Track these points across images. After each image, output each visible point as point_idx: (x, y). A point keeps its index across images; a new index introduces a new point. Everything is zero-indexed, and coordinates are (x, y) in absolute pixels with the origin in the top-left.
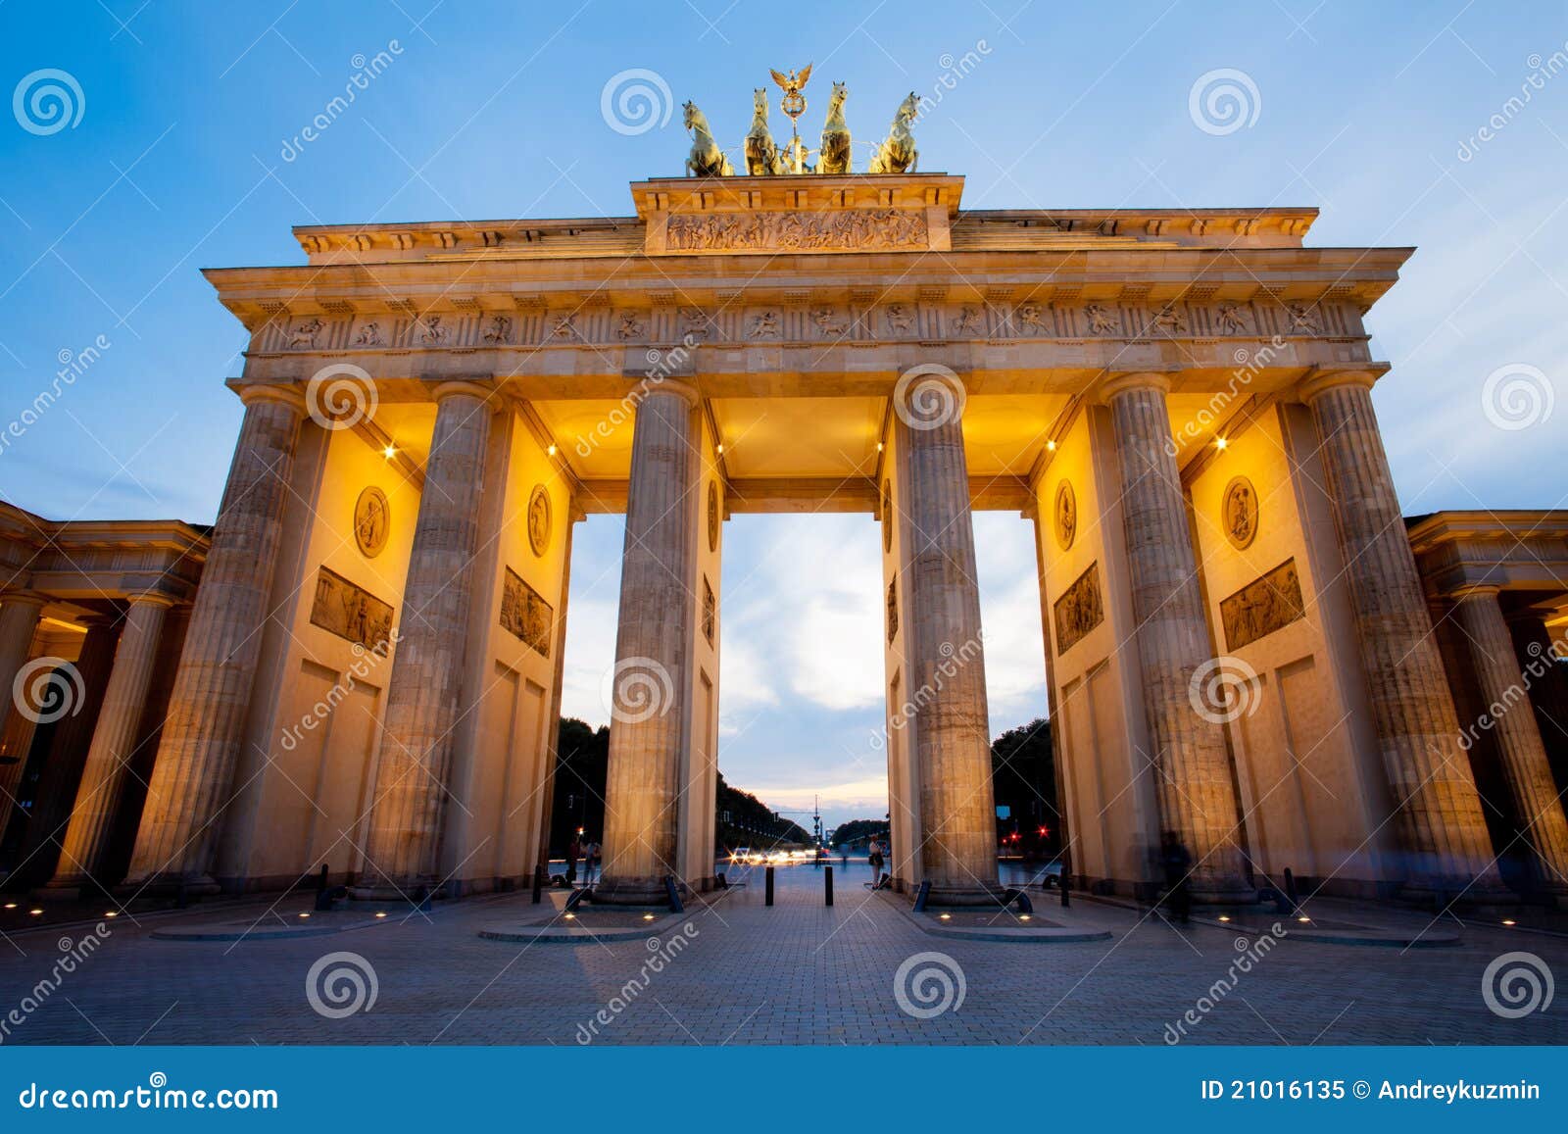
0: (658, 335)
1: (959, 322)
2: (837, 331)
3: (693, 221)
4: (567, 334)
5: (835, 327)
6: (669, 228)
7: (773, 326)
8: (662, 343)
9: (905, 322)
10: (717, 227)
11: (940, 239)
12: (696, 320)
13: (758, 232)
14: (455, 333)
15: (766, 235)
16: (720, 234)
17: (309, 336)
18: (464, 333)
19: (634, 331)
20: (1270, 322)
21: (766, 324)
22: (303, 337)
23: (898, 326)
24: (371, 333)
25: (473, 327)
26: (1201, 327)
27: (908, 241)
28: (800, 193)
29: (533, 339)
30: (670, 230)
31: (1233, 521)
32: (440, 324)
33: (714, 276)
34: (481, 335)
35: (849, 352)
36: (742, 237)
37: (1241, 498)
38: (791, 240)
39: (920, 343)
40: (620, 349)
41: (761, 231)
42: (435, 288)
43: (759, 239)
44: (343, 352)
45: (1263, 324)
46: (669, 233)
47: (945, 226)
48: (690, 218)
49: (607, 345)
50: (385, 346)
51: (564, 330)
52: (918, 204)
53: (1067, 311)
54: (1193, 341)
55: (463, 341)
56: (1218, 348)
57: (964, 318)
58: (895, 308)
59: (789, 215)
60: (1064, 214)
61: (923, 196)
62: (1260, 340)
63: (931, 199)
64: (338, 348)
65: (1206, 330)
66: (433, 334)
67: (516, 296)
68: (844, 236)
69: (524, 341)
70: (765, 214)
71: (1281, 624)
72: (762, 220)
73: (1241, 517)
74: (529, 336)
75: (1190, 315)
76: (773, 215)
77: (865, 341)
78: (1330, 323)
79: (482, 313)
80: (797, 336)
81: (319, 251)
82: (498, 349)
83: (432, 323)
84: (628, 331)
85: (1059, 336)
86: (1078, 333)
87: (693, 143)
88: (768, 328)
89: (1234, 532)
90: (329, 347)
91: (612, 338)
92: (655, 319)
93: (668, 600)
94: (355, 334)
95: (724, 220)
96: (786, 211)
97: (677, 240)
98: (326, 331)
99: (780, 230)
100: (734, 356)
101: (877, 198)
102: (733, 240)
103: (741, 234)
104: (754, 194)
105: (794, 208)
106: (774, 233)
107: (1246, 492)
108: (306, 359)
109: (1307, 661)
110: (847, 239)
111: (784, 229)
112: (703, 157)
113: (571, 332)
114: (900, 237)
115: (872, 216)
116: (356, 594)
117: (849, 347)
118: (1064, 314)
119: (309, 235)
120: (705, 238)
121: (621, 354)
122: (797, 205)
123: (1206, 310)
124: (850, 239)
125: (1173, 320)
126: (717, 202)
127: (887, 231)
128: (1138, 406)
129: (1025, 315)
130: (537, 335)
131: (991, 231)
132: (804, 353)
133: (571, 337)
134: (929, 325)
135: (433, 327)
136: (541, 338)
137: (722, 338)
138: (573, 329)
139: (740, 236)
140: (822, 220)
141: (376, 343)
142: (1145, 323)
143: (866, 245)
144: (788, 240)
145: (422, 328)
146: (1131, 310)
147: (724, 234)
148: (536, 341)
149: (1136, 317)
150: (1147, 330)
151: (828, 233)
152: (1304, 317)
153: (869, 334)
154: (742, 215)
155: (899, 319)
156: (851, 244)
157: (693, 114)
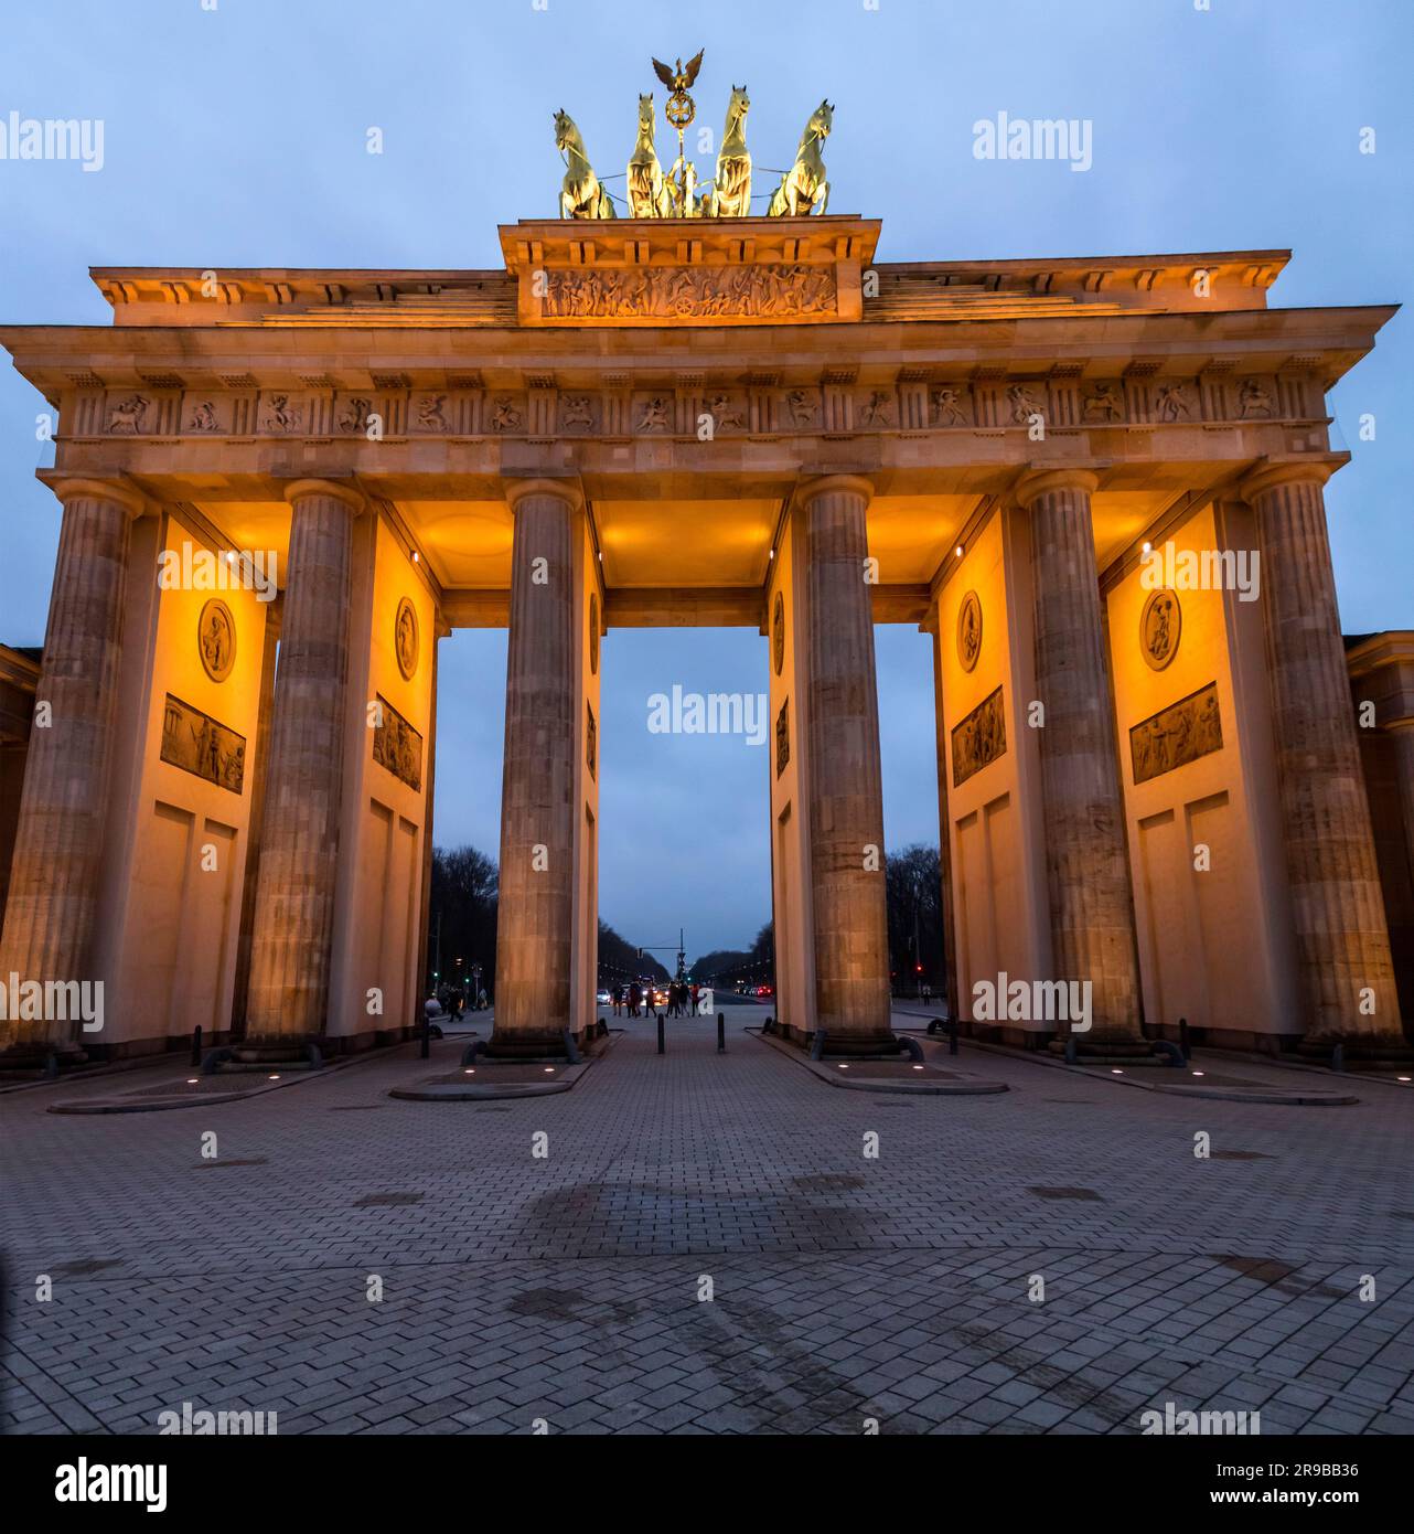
0: (536, 425)
1: (869, 410)
2: (733, 421)
3: (572, 279)
4: (435, 421)
5: (731, 417)
7: (662, 416)
8: (541, 436)
9: (809, 412)
10: (599, 287)
11: (849, 306)
12: (578, 408)
13: (645, 296)
14: (307, 418)
15: (654, 300)
16: (603, 297)
17: (131, 418)
18: (317, 419)
19: (510, 421)
20: (1218, 405)
21: (655, 414)
22: (124, 419)
23: (800, 415)
24: (206, 415)
25: (327, 414)
26: (1137, 413)
27: (814, 308)
28: (693, 244)
30: (546, 293)
31: (1151, 637)
32: (287, 406)
33: (598, 353)
34: (337, 422)
35: (746, 446)
36: (628, 301)
37: (1163, 610)
38: (684, 306)
39: (823, 437)
40: (495, 442)
41: (649, 294)
43: (646, 304)
44: (175, 438)
45: (1209, 408)
46: (543, 295)
47: (856, 286)
48: (568, 275)
49: (481, 438)
50: (225, 432)
51: (431, 417)
52: (828, 257)
53: (989, 394)
54: (1127, 430)
55: (316, 429)
56: (1154, 437)
57: (874, 405)
59: (680, 273)
60: (992, 266)
61: (832, 247)
62: (1204, 428)
63: (841, 250)
64: (168, 433)
65: (1143, 417)
66: (279, 420)
67: (376, 374)
68: (743, 300)
69: (386, 431)
70: (653, 270)
71: (1195, 756)
72: (650, 279)
73: (1162, 633)
74: (391, 423)
75: (1126, 397)
76: (663, 272)
77: (765, 435)
78: (1286, 405)
79: (335, 393)
80: (689, 431)
81: (126, 302)
82: (357, 439)
83: (277, 405)
84: (503, 420)
85: (977, 425)
86: (1000, 422)
87: (567, 170)
88: (657, 418)
89: (1152, 650)
90: (158, 433)
91: (486, 428)
92: (532, 404)
94: (187, 417)
95: (606, 279)
96: (676, 268)
97: (554, 305)
98: (152, 410)
99: (670, 293)
100: (621, 453)
101: (781, 250)
102: (618, 305)
103: (626, 297)
104: (641, 245)
105: (686, 263)
106: (664, 296)
107: (1169, 605)
108: (131, 446)
109: (1221, 798)
110: (745, 304)
111: (675, 292)
112: (579, 192)
113: (439, 420)
114: (805, 302)
115: (774, 274)
116: (206, 724)
117: (747, 442)
118: (984, 399)
119: (110, 279)
120: (586, 301)
121: (496, 449)
122: (689, 260)
123: (1145, 390)
124: (748, 303)
125: (1106, 404)
127: (791, 294)
128: (1059, 509)
129: (942, 401)
130: (401, 423)
131: (909, 292)
133: (439, 426)
134: (834, 416)
135: (279, 410)
136: (406, 428)
137: (607, 430)
138: (441, 417)
139: (625, 301)
140: (718, 279)
141: (214, 429)
142: (1076, 409)
143: (767, 312)
144: (679, 307)
145: (266, 411)
146: (1060, 392)
147: (607, 298)
148: (401, 430)
149: (1065, 400)
150: (1077, 417)
151: (724, 297)
152: (1257, 397)
153: (769, 426)
154: (627, 272)
155: (801, 407)
156: (750, 312)
157: (566, 130)
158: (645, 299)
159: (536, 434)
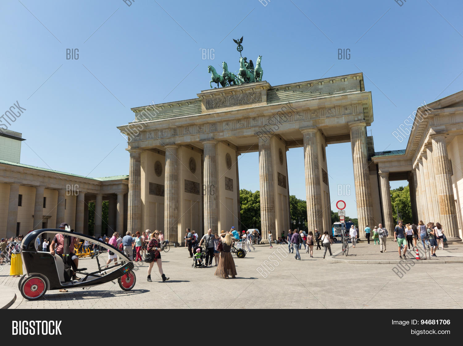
0: (206, 130)
5: (241, 125)
6: (206, 103)
7: (228, 126)
10: (216, 102)
12: (213, 127)
14: (167, 134)
20: (339, 112)
22: (138, 138)
23: (254, 123)
24: (150, 136)
27: (257, 100)
28: (233, 92)
32: (163, 132)
34: (171, 134)
35: (245, 130)
38: (232, 103)
39: (259, 127)
40: (199, 134)
41: (226, 102)
42: (161, 126)
43: (225, 104)
44: (146, 140)
45: (337, 113)
46: (206, 105)
47: (265, 95)
48: (210, 100)
49: (196, 134)
50: (154, 138)
51: (187, 131)
52: (259, 90)
54: (320, 120)
55: (168, 136)
56: (326, 120)
58: (254, 118)
61: (260, 88)
62: (336, 117)
63: (262, 89)
65: (322, 117)
66: (162, 135)
69: (180, 135)
70: (226, 97)
72: (226, 99)
74: (181, 133)
75: (319, 113)
76: (228, 97)
77: (248, 128)
78: (353, 110)
79: (171, 129)
80: (234, 128)
82: (175, 137)
84: (200, 130)
86: (293, 121)
90: (143, 140)
91: (197, 132)
92: (205, 126)
94: (147, 136)
95: (218, 100)
96: (231, 96)
97: (209, 106)
98: (142, 136)
100: (221, 134)
101: (250, 90)
102: (220, 105)
103: (221, 103)
104: (223, 93)
106: (228, 101)
108: (139, 142)
111: (230, 101)
114: (255, 99)
115: (249, 95)
119: (134, 110)
120: (214, 105)
122: (233, 94)
123: (323, 111)
124: (244, 101)
125: (316, 114)
134: (261, 122)
135: (162, 133)
136: (183, 134)
137: (218, 130)
138: (189, 131)
140: (238, 97)
141: (152, 138)
142: (309, 116)
143: (248, 102)
145: (160, 133)
146: (306, 113)
147: (218, 104)
149: (307, 114)
150: (309, 118)
151: (240, 100)
152: (347, 110)
153: (248, 126)
154: (222, 98)
155: (255, 121)
156: (245, 103)
157: (211, 70)
158: (225, 102)
159: (206, 132)
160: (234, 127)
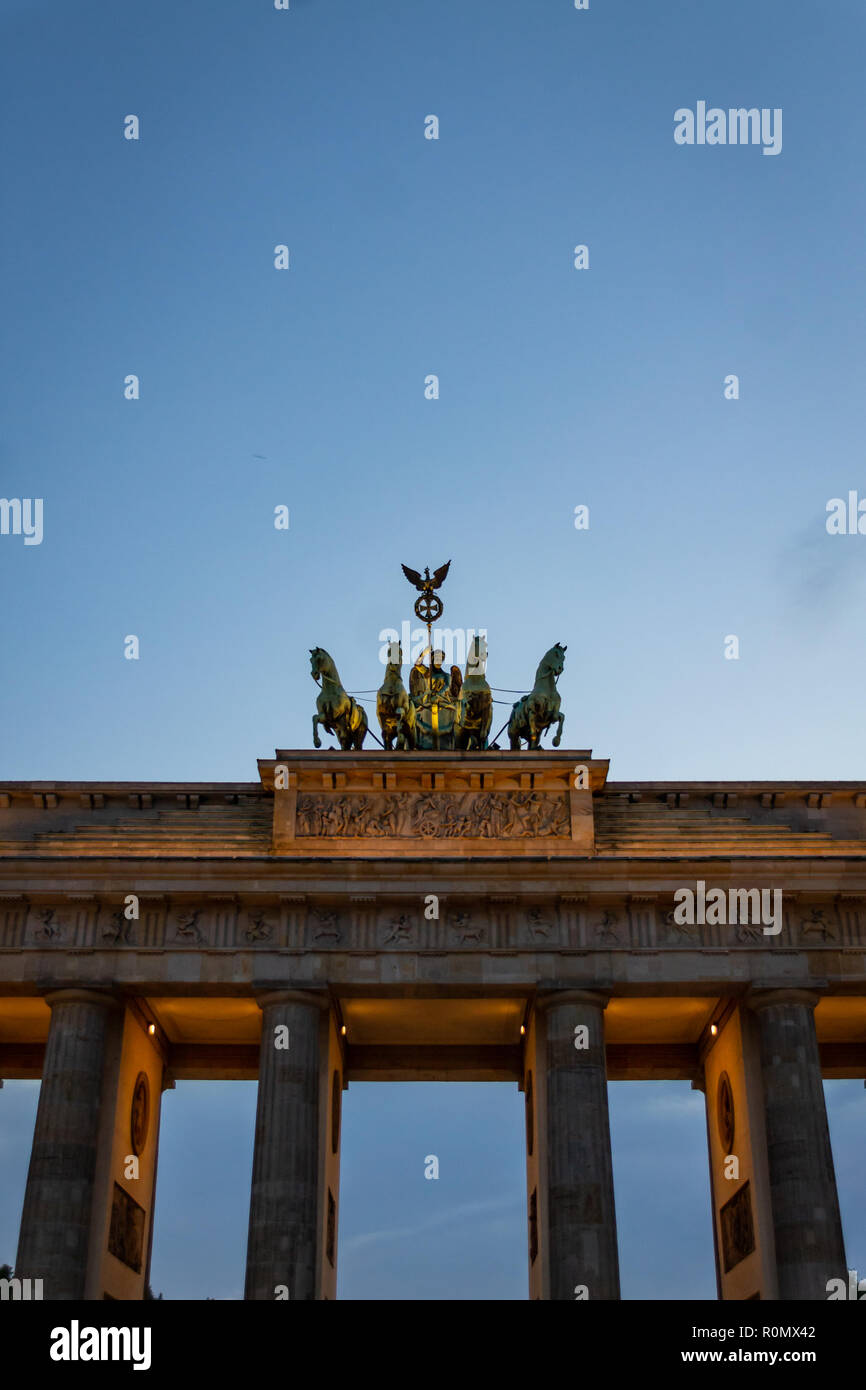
0: (288, 939)
1: (601, 929)
2: (474, 937)
3: (323, 802)
4: (192, 934)
5: (472, 933)
6: (298, 810)
7: (407, 930)
8: (292, 949)
9: (544, 928)
10: (349, 810)
11: (583, 830)
12: (327, 923)
13: (392, 816)
14: (72, 931)
15: (401, 821)
16: (352, 818)
18: (81, 932)
19: (262, 933)
21: (400, 929)
23: (537, 932)
25: (91, 927)
26: (850, 934)
27: (549, 831)
28: (437, 776)
29: (155, 939)
30: (299, 814)
32: (55, 919)
33: (348, 880)
34: (99, 935)
35: (486, 960)
36: (376, 823)
38: (428, 829)
39: (559, 952)
40: (248, 953)
41: (396, 816)
43: (392, 825)
46: (298, 817)
47: (589, 814)
48: (320, 799)
49: (235, 949)
51: (188, 930)
52: (561, 786)
54: (842, 951)
55: (79, 942)
57: (606, 923)
58: (535, 912)
59: (425, 797)
61: (566, 777)
63: (574, 781)
65: (855, 936)
66: (46, 932)
67: (141, 896)
68: (483, 824)
69: (146, 944)
70: (399, 795)
72: (396, 802)
74: (151, 936)
75: (839, 921)
76: (409, 796)
77: (503, 950)
79: (100, 908)
80: (432, 945)
82: (118, 951)
83: (45, 918)
84: (256, 933)
85: (703, 945)
86: (725, 942)
87: (320, 690)
88: (402, 933)
91: (240, 940)
92: (284, 919)
93: (300, 1237)
95: (356, 802)
96: (421, 793)
97: (306, 825)
99: (415, 815)
100: (368, 964)
101: (518, 779)
102: (366, 826)
103: (374, 819)
104: (388, 776)
105: (431, 790)
106: (409, 818)
110: (486, 827)
111: (420, 816)
112: (331, 708)
113: (196, 934)
114: (541, 825)
115: (512, 800)
117: (487, 956)
120: (336, 822)
121: (249, 961)
122: (433, 787)
123: (857, 913)
124: (489, 826)
125: (822, 926)
126: (349, 780)
127: (528, 817)
130: (160, 935)
131: (640, 815)
132: (439, 961)
133: (195, 938)
134: (570, 931)
135: (47, 922)
136: (164, 940)
137: (354, 945)
138: (198, 930)
139: (373, 823)
140: (460, 804)
142: (795, 931)
143: (506, 835)
144: (423, 829)
145: (35, 924)
147: (357, 820)
148: (159, 942)
150: (796, 939)
151: (466, 820)
153: (507, 941)
154: (375, 796)
155: (539, 923)
156: (490, 834)
157: (321, 663)
158: (392, 821)
159: (287, 945)
160: (437, 937)
